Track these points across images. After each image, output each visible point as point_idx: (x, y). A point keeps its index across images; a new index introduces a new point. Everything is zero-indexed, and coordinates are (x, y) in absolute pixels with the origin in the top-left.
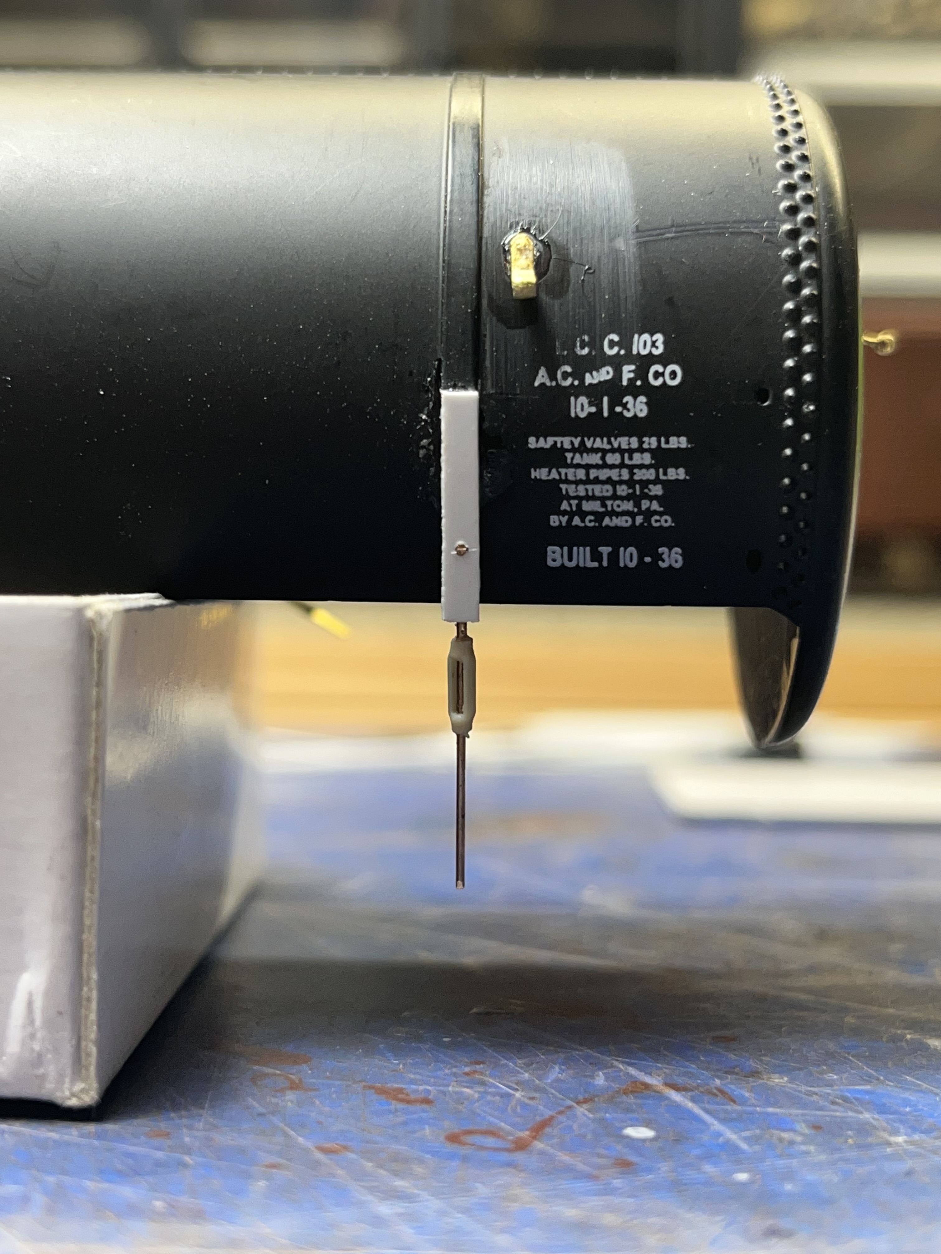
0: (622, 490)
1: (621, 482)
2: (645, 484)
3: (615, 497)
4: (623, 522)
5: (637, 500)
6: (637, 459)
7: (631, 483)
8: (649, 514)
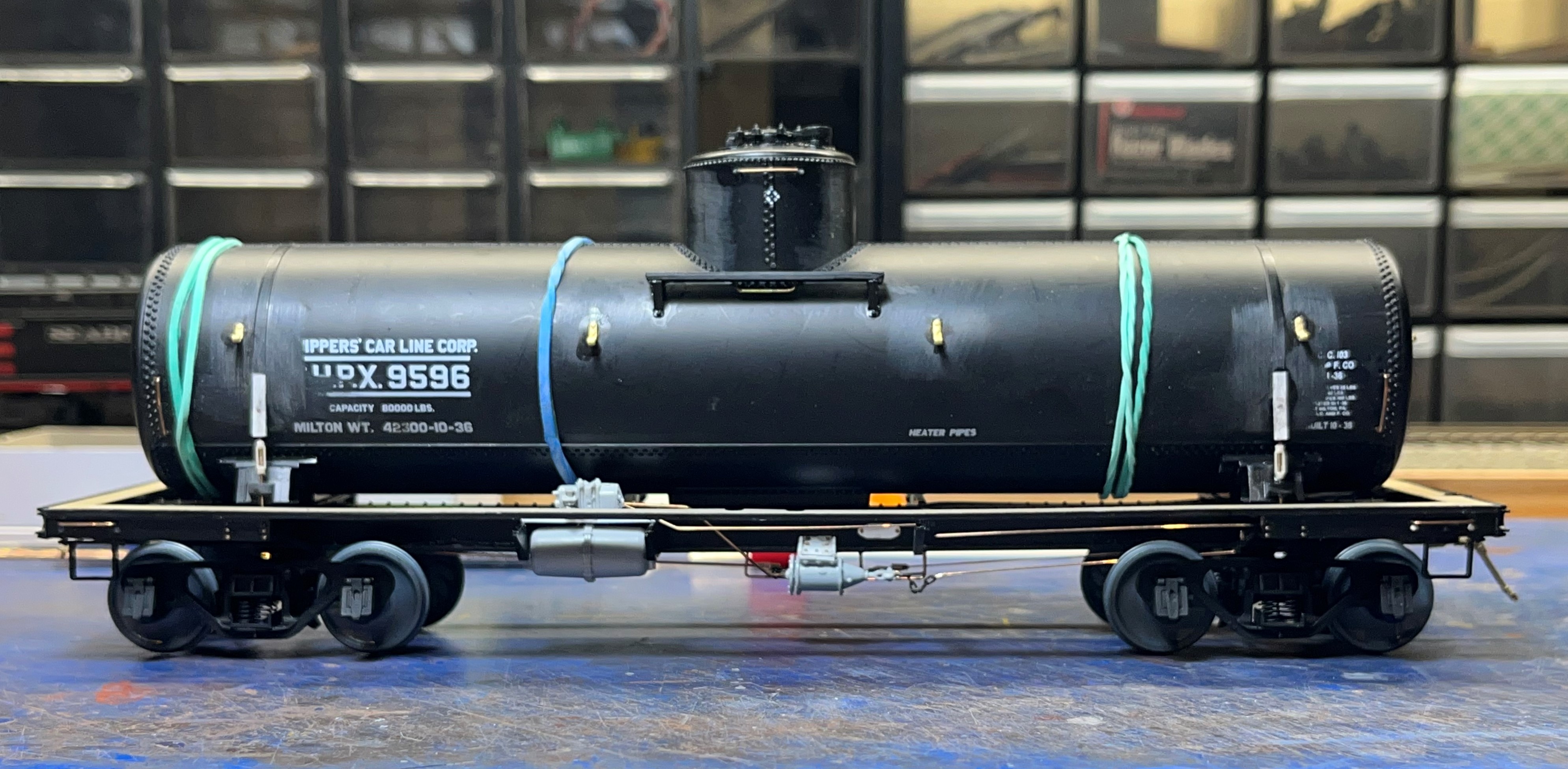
0: (1333, 403)
1: (1333, 401)
2: (1341, 401)
3: (1330, 405)
4: (1333, 414)
5: (1337, 406)
6: (1338, 393)
7: (1336, 401)
8: (1342, 411)
